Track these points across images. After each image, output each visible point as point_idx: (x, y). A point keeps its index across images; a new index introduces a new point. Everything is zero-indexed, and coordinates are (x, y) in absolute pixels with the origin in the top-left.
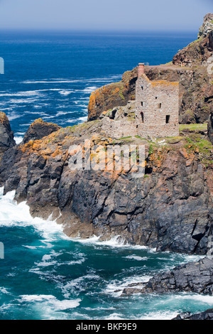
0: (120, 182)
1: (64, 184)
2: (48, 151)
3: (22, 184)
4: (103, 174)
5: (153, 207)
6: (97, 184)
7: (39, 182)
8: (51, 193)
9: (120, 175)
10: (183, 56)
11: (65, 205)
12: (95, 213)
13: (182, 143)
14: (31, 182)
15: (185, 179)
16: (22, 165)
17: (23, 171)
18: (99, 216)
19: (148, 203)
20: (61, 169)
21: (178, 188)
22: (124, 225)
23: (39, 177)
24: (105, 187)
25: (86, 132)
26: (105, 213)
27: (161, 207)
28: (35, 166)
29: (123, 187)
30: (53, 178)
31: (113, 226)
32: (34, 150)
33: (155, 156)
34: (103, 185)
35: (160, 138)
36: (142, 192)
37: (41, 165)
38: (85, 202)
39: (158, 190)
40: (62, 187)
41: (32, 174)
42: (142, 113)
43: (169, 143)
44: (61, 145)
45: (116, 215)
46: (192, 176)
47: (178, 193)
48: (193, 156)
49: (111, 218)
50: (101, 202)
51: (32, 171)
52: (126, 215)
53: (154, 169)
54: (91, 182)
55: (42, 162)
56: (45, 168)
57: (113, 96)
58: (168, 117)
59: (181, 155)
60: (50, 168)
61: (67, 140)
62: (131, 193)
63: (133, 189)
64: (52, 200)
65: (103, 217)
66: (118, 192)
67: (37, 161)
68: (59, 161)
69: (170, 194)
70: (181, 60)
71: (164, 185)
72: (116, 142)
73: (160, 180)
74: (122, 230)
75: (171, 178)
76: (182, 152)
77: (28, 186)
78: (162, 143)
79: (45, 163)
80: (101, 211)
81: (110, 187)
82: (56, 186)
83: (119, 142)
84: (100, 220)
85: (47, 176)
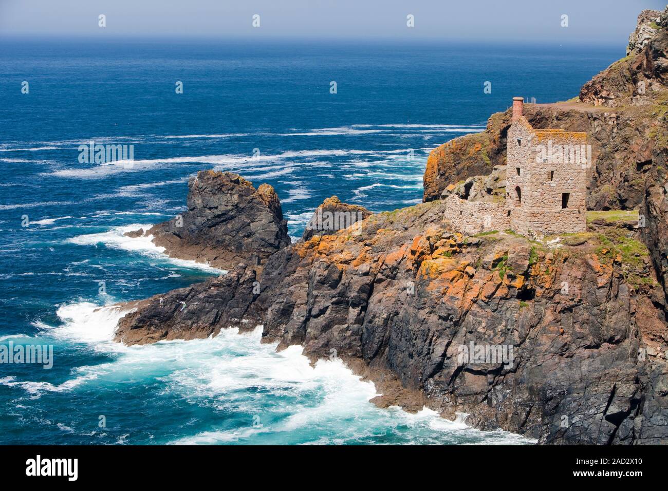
0: (475, 315)
1: (374, 317)
2: (345, 256)
3: (298, 316)
4: (444, 299)
5: (535, 362)
6: (434, 318)
7: (328, 311)
8: (349, 333)
9: (475, 302)
10: (598, 86)
11: (375, 356)
12: (429, 370)
13: (591, 244)
14: (314, 312)
15: (595, 310)
16: (298, 281)
17: (300, 292)
18: (436, 377)
19: (525, 355)
20: (369, 290)
21: (581, 327)
22: (481, 393)
23: (328, 304)
24: (449, 323)
25: (417, 223)
26: (446, 371)
27: (549, 361)
28: (322, 282)
29: (480, 323)
30: (354, 305)
31: (461, 395)
32: (320, 253)
33: (540, 268)
34: (445, 319)
35: (550, 234)
36: (516, 333)
37: (332, 281)
38: (411, 349)
39: (544, 331)
40: (370, 322)
41: (316, 296)
42: (518, 189)
43: (566, 243)
44: (370, 245)
45: (467, 374)
46: (609, 305)
47: (583, 337)
48: (610, 269)
49: (458, 380)
50: (439, 350)
51: (315, 292)
52: (485, 374)
53: (539, 292)
54: (422, 314)
55: (335, 276)
56: (340, 287)
57: (470, 158)
58: (565, 197)
59: (589, 266)
60: (348, 287)
61: (381, 237)
62: (495, 335)
63: (500, 328)
64: (350, 346)
65: (443, 379)
66: (471, 332)
67: (326, 273)
68: (366, 274)
69: (567, 338)
70: (596, 94)
71: (557, 321)
72: (470, 240)
73: (549, 313)
74: (476, 403)
75: (569, 309)
76: (591, 262)
77: (307, 319)
78: (554, 244)
79: (340, 277)
80: (440, 367)
81: (457, 324)
82: (360, 321)
83: (475, 240)
84: (437, 383)
85: (342, 302)
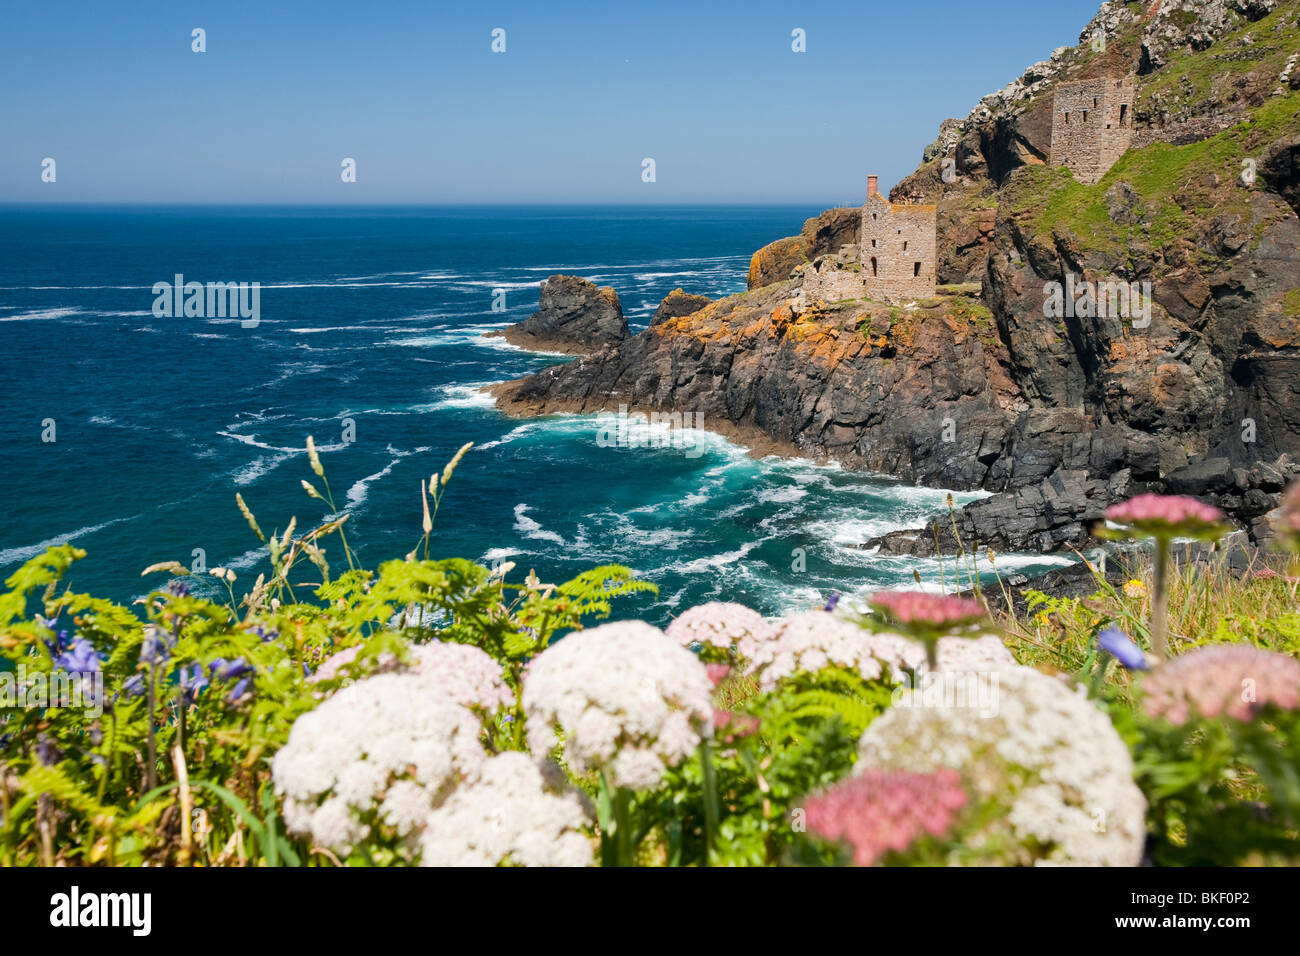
0: (842, 373)
1: (739, 382)
2: (706, 330)
3: (665, 386)
4: (812, 359)
5: (900, 414)
6: (802, 377)
7: (694, 380)
8: (715, 398)
9: (841, 361)
10: (908, 187)
11: (742, 416)
12: (799, 425)
13: (946, 306)
14: (680, 382)
15: (953, 365)
16: (662, 355)
17: (665, 365)
18: (807, 430)
19: (890, 407)
20: (730, 360)
21: (940, 381)
22: (850, 443)
23: (694, 373)
24: (816, 381)
25: (769, 300)
26: (816, 425)
27: (914, 412)
28: (686, 355)
29: (847, 380)
30: (718, 374)
31: (831, 446)
32: (679, 331)
33: (900, 329)
34: (813, 377)
35: (904, 300)
36: (881, 388)
37: (696, 352)
38: (780, 407)
39: (907, 385)
40: (736, 387)
41: (682, 367)
42: (874, 260)
43: (922, 306)
44: (727, 321)
45: (836, 427)
46: (966, 361)
47: (942, 390)
48: (966, 328)
49: (827, 433)
50: (808, 406)
51: (680, 364)
52: (853, 427)
53: (900, 350)
54: (791, 374)
55: (698, 349)
56: (703, 359)
57: (790, 258)
58: (917, 265)
59: (945, 326)
60: (711, 357)
61: (739, 313)
62: (862, 390)
63: (865, 384)
64: (718, 410)
65: (813, 432)
66: (838, 389)
67: (689, 346)
68: (727, 345)
69: (928, 391)
70: (906, 194)
71: (918, 377)
72: (832, 307)
73: (910, 369)
74: (846, 452)
75: (929, 366)
76: (947, 322)
77: (674, 388)
78: (911, 307)
79: (703, 349)
80: (810, 420)
81: (824, 381)
82: (723, 387)
83: (837, 306)
84: (808, 436)
85: (707, 372)
